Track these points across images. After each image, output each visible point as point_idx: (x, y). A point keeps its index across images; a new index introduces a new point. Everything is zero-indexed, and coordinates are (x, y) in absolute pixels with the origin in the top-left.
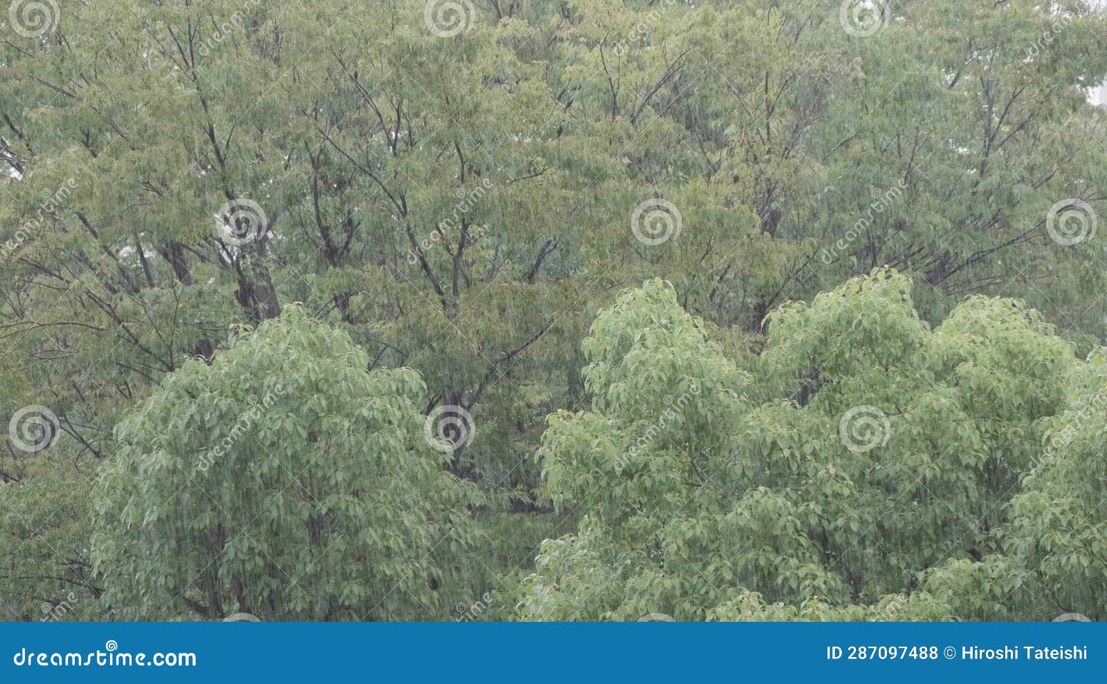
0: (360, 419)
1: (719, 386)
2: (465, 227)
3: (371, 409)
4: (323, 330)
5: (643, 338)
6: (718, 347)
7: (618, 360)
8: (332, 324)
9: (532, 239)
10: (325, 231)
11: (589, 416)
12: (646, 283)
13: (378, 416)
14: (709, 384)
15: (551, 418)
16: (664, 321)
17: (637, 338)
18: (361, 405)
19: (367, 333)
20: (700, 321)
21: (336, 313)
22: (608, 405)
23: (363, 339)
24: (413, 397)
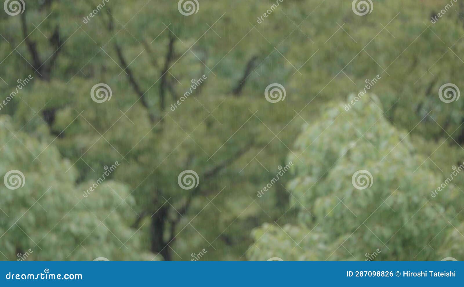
0: (68, 233)
1: (425, 202)
2: (172, 41)
3: (79, 224)
4: (30, 145)
5: (349, 153)
6: (424, 161)
7: (324, 176)
8: (39, 139)
9: (239, 55)
10: (32, 47)
11: (295, 231)
12: (352, 97)
13: (85, 231)
14: (416, 199)
15: (256, 233)
16: (370, 136)
17: (343, 152)
18: (69, 220)
19: (73, 148)
20: (405, 135)
21: (43, 128)
22: (314, 219)
23: (70, 153)
24: (121, 211)
